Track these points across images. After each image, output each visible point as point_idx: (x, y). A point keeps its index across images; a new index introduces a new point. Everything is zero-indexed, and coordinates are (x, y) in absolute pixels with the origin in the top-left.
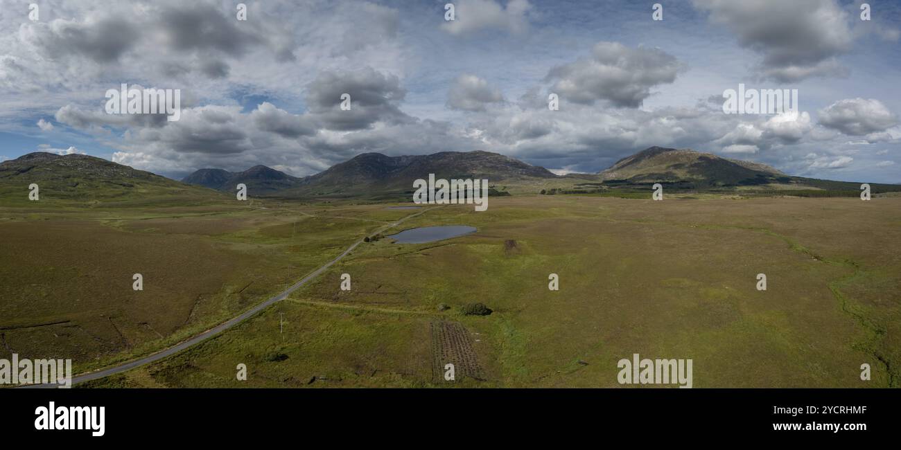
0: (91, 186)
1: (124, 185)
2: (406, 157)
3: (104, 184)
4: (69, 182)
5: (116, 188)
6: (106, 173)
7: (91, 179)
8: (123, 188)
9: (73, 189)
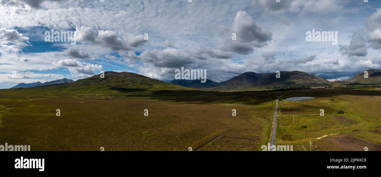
0: (134, 85)
1: (149, 85)
2: (265, 74)
3: (140, 84)
4: (125, 83)
5: (146, 86)
6: (140, 80)
7: (134, 82)
8: (148, 86)
9: (126, 86)
